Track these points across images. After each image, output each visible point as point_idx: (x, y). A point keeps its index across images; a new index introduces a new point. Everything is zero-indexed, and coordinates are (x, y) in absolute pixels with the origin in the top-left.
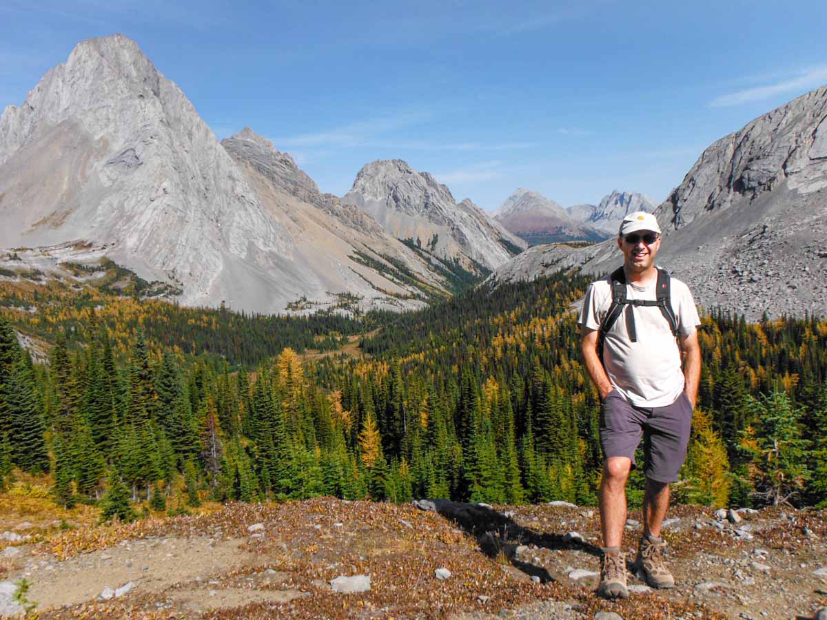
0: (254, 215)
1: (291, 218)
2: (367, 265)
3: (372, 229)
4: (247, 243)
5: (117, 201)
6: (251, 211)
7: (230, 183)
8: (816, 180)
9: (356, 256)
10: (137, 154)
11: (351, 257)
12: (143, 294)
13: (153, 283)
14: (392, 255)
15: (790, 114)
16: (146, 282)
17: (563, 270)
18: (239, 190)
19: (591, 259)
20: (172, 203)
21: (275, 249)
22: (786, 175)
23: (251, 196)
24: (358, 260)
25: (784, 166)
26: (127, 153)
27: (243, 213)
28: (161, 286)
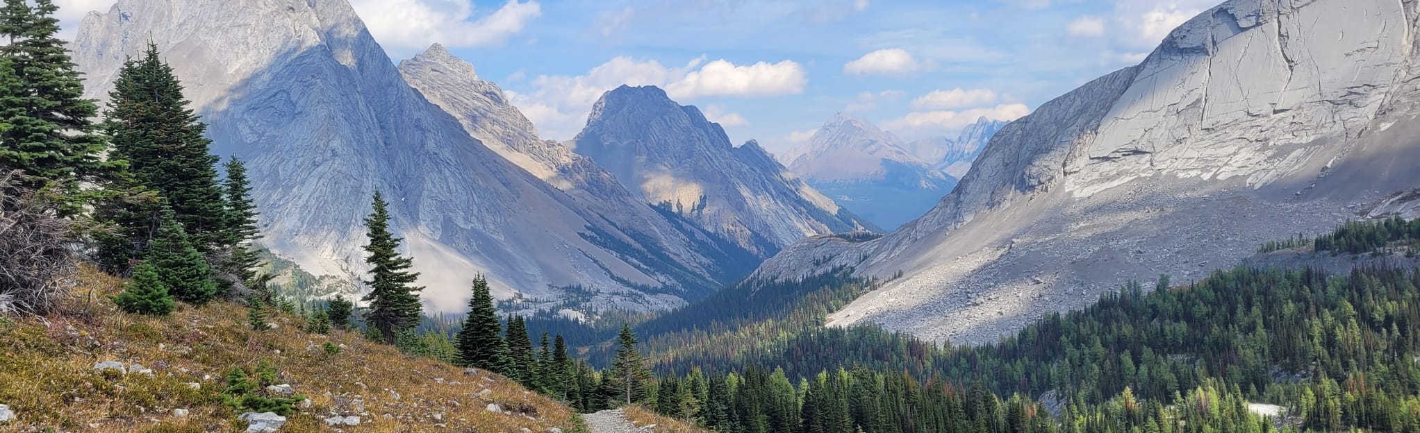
0: (451, 179)
1: (500, 180)
2: (604, 245)
3: (613, 191)
4: (442, 219)
5: (268, 165)
6: (447, 173)
7: (418, 134)
8: (1092, 183)
9: (588, 233)
10: (294, 99)
11: (582, 235)
12: (310, 293)
13: (322, 278)
14: (639, 227)
15: (1078, 102)
16: (314, 278)
17: (835, 270)
18: (430, 145)
19: (865, 257)
20: (344, 169)
21: (479, 226)
22: (1065, 174)
23: (446, 153)
24: (592, 240)
25: (1064, 165)
26: (278, 96)
27: (436, 176)
28: (332, 281)
